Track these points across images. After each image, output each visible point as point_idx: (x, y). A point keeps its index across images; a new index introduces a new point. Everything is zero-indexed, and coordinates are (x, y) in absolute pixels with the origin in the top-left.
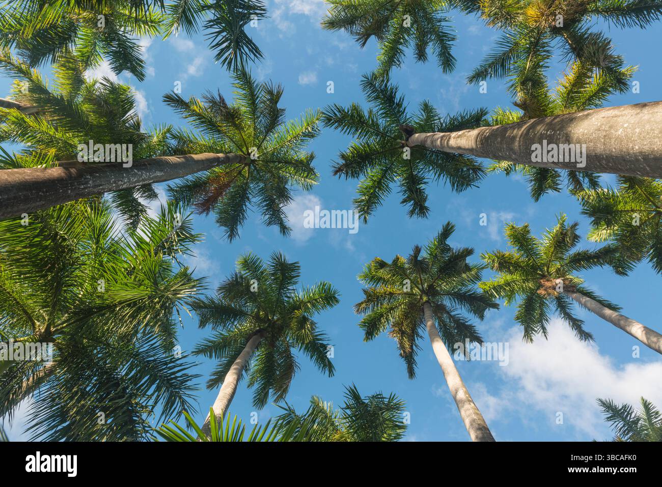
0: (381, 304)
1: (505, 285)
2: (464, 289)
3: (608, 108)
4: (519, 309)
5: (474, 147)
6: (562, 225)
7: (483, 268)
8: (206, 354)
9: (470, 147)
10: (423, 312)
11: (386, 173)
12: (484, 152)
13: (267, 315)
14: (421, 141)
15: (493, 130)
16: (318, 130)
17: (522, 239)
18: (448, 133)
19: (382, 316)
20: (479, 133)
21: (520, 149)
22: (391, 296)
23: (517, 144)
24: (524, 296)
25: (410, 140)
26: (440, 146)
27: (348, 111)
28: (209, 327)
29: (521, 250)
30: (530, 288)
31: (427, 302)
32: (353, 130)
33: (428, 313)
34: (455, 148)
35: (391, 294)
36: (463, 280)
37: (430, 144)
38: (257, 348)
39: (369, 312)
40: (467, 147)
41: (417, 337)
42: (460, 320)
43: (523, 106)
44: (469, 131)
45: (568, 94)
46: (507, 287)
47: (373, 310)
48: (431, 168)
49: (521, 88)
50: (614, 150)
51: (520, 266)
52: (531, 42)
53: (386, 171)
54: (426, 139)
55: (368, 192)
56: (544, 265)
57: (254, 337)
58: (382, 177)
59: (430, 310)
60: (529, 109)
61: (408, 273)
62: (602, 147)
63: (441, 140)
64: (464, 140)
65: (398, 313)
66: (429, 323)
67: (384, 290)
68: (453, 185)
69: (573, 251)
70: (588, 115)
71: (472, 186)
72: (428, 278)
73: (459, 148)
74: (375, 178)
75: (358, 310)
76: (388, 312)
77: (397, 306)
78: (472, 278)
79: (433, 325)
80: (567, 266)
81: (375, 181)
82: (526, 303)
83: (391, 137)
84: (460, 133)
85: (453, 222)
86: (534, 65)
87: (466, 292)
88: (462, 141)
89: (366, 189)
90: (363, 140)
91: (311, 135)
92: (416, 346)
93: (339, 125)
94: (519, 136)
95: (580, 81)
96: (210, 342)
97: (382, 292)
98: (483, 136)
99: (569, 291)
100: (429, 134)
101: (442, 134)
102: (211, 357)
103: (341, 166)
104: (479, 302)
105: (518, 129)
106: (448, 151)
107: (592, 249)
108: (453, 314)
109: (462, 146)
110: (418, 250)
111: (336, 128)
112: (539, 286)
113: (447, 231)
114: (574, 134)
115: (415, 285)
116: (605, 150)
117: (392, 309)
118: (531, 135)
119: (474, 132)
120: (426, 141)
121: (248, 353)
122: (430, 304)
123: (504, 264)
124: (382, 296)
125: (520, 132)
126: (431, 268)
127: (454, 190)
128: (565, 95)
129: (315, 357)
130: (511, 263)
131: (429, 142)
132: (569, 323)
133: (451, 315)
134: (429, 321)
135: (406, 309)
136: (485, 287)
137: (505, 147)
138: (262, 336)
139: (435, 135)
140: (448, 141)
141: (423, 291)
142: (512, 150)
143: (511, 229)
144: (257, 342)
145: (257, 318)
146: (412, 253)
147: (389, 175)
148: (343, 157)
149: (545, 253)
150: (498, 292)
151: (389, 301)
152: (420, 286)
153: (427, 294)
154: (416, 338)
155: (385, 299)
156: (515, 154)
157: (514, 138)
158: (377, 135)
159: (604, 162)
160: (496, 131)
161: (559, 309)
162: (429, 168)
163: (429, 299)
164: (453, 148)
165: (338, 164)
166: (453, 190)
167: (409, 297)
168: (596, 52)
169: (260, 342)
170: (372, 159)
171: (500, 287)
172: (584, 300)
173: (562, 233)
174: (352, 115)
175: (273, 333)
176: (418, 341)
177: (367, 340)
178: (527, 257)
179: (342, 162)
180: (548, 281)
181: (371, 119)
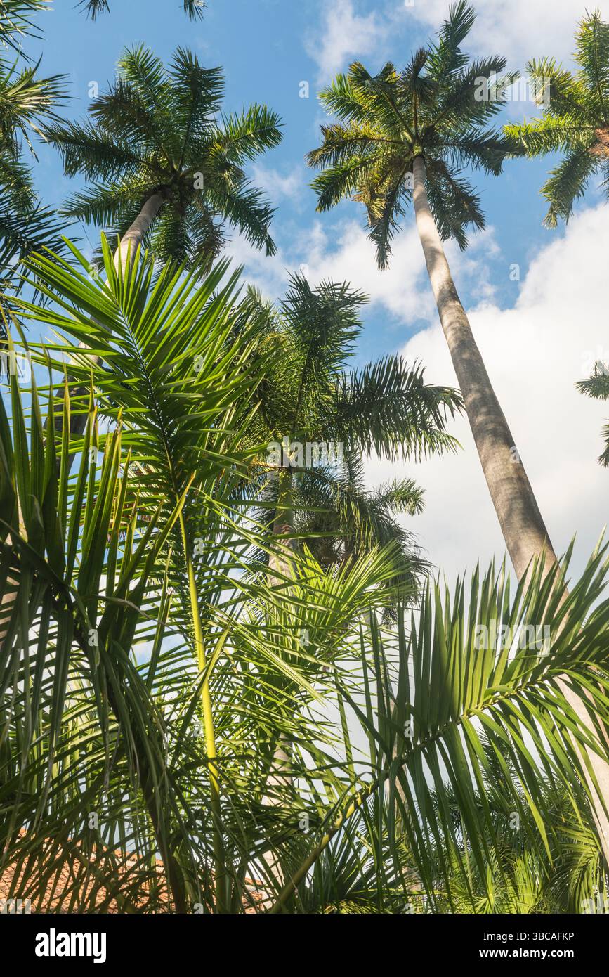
0: (349, 155)
1: (544, 133)
8: (80, 217)
13: (171, 164)
19: (347, 173)
22: (366, 143)
24: (567, 156)
28: (80, 175)
30: (579, 142)
31: (420, 155)
33: (418, 173)
35: (366, 140)
38: (159, 215)
39: (329, 167)
41: (396, 211)
42: (462, 187)
46: (546, 136)
47: (335, 164)
57: (152, 197)
59: (421, 169)
61: (398, 102)
66: (418, 191)
67: (356, 130)
75: (312, 162)
76: (357, 169)
77: (372, 160)
79: (423, 194)
92: (392, 224)
96: (86, 200)
97: (351, 133)
102: (88, 221)
108: (454, 178)
112: (595, 142)
115: (406, 126)
117: (365, 164)
121: (146, 220)
122: (424, 159)
124: (351, 141)
129: (246, 231)
133: (451, 180)
134: (418, 186)
135: (386, 165)
136: (513, 130)
138: (164, 196)
141: (416, 137)
144: (159, 205)
145: (155, 166)
150: (530, 143)
151: (362, 151)
152: (413, 129)
153: (421, 143)
154: (394, 214)
155: (355, 147)
163: (424, 151)
167: (393, 147)
169: (162, 205)
175: (181, 193)
176: (398, 218)
177: (321, 210)
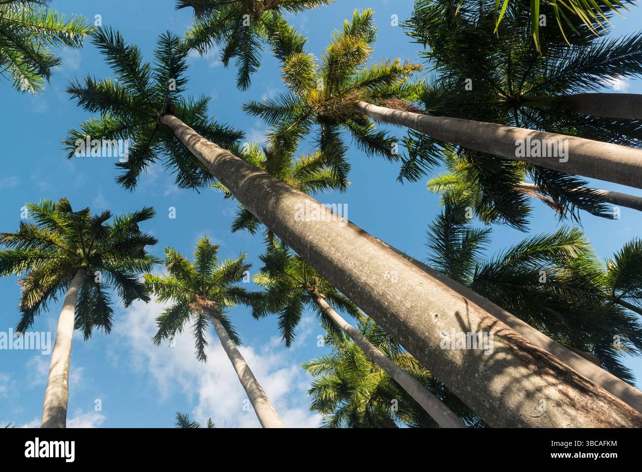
0: (33, 247)
1: (167, 286)
2: (128, 272)
3: (312, 199)
4: (165, 312)
5: (212, 162)
6: (241, 261)
7: (158, 262)
9: (209, 160)
10: (74, 276)
11: (123, 129)
12: (216, 171)
14: (174, 126)
15: (234, 159)
16: (81, 43)
17: (207, 255)
18: (200, 136)
19: (25, 258)
20: (222, 154)
21: (242, 187)
22: (49, 245)
23: (243, 182)
24: (176, 303)
25: (165, 116)
26: (186, 141)
27: (127, 49)
29: (199, 264)
30: (185, 298)
31: (84, 267)
32: (119, 68)
33: (78, 278)
34: (197, 151)
35: (51, 242)
36: (133, 264)
37: (180, 133)
39: (12, 248)
40: (207, 158)
41: (51, 296)
42: (105, 299)
43: (269, 155)
44: (216, 147)
45: (302, 169)
46: (168, 288)
47: (18, 248)
48: (169, 152)
49: (275, 140)
50: (298, 230)
51: (189, 277)
52: (302, 115)
53: (125, 127)
54: (179, 126)
55: (93, 133)
56: (208, 284)
58: (117, 130)
59: (82, 277)
60: (271, 160)
61: (84, 231)
62: (293, 224)
63: (191, 137)
64: (209, 150)
65: (46, 264)
66: (73, 289)
67: (46, 235)
68: (179, 178)
69: (235, 285)
70: (299, 194)
71: (194, 188)
72: (101, 246)
73: (201, 154)
74: (109, 126)
76: (35, 258)
77: (49, 257)
78: (142, 267)
79: (75, 294)
80: (224, 294)
81: (107, 128)
82: (174, 309)
83: (150, 102)
84: (209, 143)
85: (156, 209)
86: (293, 131)
87: (129, 276)
88: (206, 151)
89: (94, 128)
90: (122, 84)
91: (68, 42)
92: (44, 305)
93: (108, 53)
94: (248, 177)
95: (315, 165)
97: (42, 235)
98: (224, 158)
99: (213, 315)
100: (184, 124)
101: (195, 133)
103: (81, 90)
104: (134, 290)
105: (251, 171)
106: (191, 150)
107: (249, 290)
108: (102, 290)
109: (204, 155)
110: (107, 216)
111: (103, 52)
112: (193, 301)
113: (145, 215)
114: (282, 202)
115: (83, 247)
116: (293, 226)
117: (42, 257)
118: (257, 182)
119: (220, 151)
120: (178, 129)
122: (86, 271)
123: (178, 267)
124: (39, 239)
125: (251, 175)
126: (110, 239)
127: (178, 184)
128: (300, 168)
130: (184, 270)
131: (180, 131)
132: (197, 341)
133: (99, 290)
134: (75, 286)
135: (57, 264)
136: (149, 279)
137: (234, 178)
139: (188, 128)
140: (196, 143)
141: (87, 256)
142: (237, 184)
143: (204, 243)
146: (99, 215)
147: (126, 133)
148: (89, 83)
149: (214, 276)
150: (157, 289)
151: (44, 248)
152: (87, 250)
153: (89, 261)
154: (49, 297)
155: (40, 244)
156: (237, 188)
157: (244, 176)
158: (139, 90)
159: (288, 234)
160: (236, 162)
161: (196, 326)
162: (168, 151)
163: (88, 266)
164: (195, 150)
165: (79, 85)
166: (176, 182)
167: (68, 255)
168: (332, 154)
170: (118, 108)
171: (162, 286)
172: (219, 326)
173: (236, 267)
174: (128, 55)
176: (50, 301)
178: (200, 272)
179: (84, 86)
180: (202, 299)
181: (144, 73)
